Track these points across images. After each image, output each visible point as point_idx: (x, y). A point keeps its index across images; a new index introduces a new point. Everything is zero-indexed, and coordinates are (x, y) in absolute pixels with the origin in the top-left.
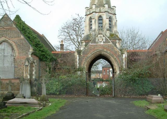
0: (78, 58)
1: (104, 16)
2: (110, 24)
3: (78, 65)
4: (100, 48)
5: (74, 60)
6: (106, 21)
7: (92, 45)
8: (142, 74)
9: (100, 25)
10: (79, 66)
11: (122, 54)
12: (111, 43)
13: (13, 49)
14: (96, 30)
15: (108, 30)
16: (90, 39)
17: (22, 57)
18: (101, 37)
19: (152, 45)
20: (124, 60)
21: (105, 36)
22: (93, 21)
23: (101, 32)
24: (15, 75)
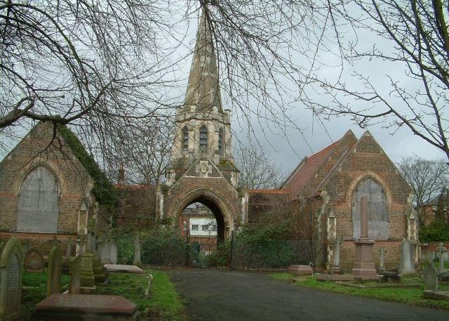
0: (162, 201)
1: (211, 126)
2: (220, 142)
3: (162, 214)
4: (202, 184)
5: (155, 203)
6: (214, 137)
7: (187, 178)
8: (278, 233)
9: (203, 142)
10: (164, 214)
11: (241, 196)
12: (222, 177)
13: (57, 180)
14: (196, 152)
15: (216, 152)
16: (185, 167)
17: (73, 196)
18: (204, 164)
19: (287, 180)
20: (243, 207)
21: (212, 163)
22: (191, 134)
23: (204, 156)
24: (60, 226)
